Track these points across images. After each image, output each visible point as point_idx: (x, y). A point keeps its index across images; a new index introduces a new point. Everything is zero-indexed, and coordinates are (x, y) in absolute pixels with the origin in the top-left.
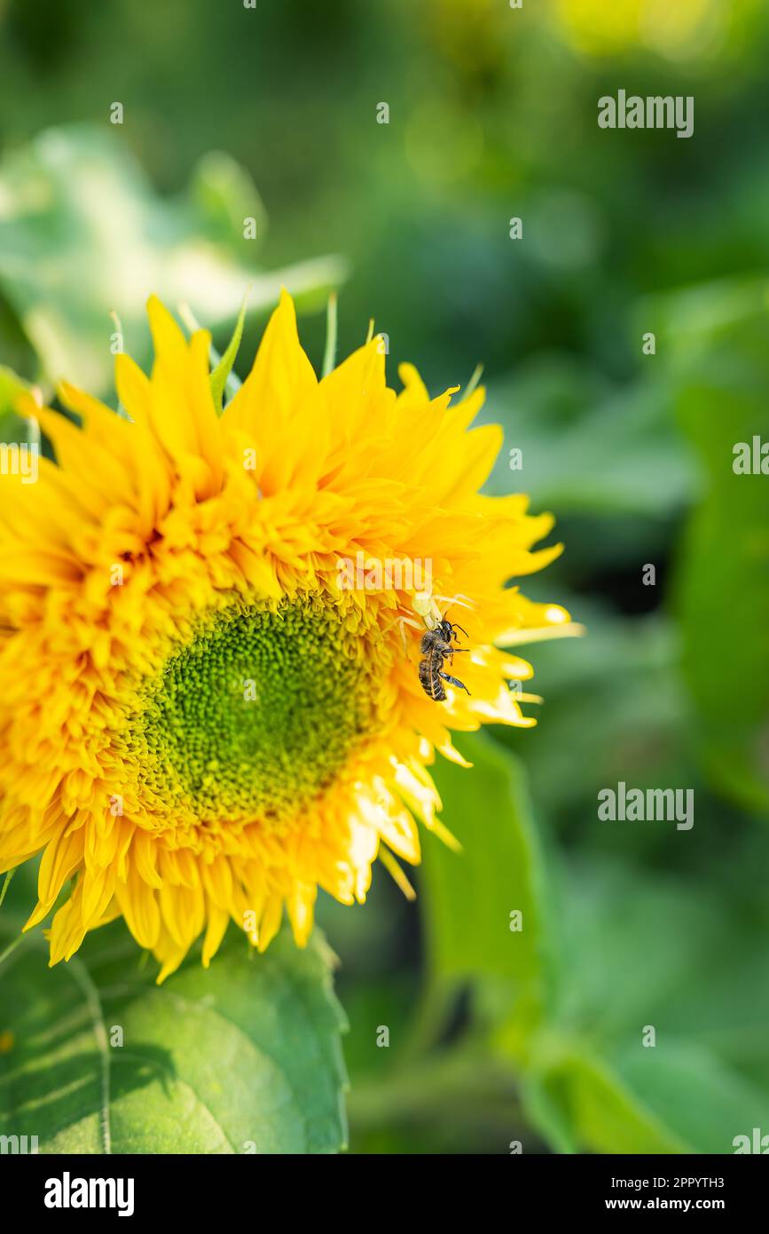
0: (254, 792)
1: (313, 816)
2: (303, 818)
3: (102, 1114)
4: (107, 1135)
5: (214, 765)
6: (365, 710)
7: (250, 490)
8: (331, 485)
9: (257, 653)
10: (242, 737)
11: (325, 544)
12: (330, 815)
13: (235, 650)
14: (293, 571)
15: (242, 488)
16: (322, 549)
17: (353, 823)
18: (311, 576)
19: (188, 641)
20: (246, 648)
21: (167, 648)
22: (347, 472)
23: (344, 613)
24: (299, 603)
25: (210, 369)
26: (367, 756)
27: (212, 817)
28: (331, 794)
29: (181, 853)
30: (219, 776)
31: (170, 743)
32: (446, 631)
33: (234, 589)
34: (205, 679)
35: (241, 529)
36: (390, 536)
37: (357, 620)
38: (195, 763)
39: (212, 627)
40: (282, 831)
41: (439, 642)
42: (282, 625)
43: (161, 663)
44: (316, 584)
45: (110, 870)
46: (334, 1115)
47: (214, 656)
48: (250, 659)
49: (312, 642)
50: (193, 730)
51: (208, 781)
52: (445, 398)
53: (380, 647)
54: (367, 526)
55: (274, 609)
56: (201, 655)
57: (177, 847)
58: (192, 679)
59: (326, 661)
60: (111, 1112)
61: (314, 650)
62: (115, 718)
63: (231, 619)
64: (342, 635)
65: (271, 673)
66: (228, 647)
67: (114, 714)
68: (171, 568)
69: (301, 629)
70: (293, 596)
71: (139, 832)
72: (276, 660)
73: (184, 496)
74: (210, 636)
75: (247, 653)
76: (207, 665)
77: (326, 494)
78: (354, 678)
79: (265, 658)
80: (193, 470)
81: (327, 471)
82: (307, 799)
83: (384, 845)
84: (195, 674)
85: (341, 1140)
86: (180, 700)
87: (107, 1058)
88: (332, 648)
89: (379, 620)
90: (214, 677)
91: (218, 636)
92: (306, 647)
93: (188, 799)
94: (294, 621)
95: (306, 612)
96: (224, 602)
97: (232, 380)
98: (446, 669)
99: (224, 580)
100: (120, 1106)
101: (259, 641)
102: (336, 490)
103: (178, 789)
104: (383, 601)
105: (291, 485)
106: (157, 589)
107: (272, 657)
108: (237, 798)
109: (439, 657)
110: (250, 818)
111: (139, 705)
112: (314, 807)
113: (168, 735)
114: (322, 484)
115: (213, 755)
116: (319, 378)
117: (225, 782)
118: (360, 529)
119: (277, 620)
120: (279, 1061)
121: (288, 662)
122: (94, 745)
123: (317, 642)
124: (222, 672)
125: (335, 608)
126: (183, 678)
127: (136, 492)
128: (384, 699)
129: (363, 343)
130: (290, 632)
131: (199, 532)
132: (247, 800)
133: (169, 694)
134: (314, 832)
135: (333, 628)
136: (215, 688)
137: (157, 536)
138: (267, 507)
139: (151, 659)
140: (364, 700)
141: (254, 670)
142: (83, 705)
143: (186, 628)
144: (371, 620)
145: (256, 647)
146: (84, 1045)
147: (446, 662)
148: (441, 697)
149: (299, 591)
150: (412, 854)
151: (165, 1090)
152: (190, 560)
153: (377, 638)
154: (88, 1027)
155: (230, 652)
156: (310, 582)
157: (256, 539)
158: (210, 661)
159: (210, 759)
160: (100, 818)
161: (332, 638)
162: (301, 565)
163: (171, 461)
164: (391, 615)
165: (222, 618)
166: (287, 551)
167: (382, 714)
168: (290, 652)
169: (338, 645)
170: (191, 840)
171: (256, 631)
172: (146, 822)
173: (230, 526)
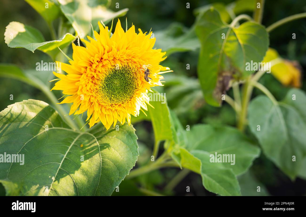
0: (120, 100)
1: (129, 103)
2: (128, 103)
3: (99, 153)
4: (101, 156)
5: (113, 95)
6: (137, 85)
7: (116, 50)
8: (128, 49)
9: (118, 77)
10: (117, 91)
11: (128, 58)
12: (132, 103)
13: (115, 76)
14: (123, 62)
15: (115, 50)
16: (127, 59)
17: (136, 104)
18: (126, 63)
19: (108, 74)
20: (117, 76)
21: (105, 75)
22: (130, 47)
23: (132, 69)
24: (125, 68)
25: (108, 32)
26: (137, 92)
27: (113, 103)
28: (132, 99)
29: (109, 109)
30: (114, 97)
31: (106, 92)
32: (148, 70)
33: (114, 66)
34: (111, 81)
35: (115, 56)
36: (138, 56)
37: (134, 70)
38: (110, 95)
39: (111, 72)
40: (125, 106)
41: (147, 72)
42: (122, 72)
43: (104, 78)
44: (127, 64)
45: (98, 111)
46: (137, 152)
47: (112, 77)
48: (118, 78)
49: (127, 74)
50: (109, 90)
51: (112, 98)
52: (145, 34)
53: (138, 74)
54: (134, 55)
55: (121, 69)
56: (110, 77)
57: (108, 108)
58: (109, 81)
59: (130, 77)
60: (101, 152)
61: (128, 76)
62: (97, 87)
63: (114, 71)
64: (132, 72)
65: (121, 80)
66: (114, 76)
67: (98, 86)
68: (105, 63)
69: (125, 72)
70: (123, 66)
71: (102, 106)
72: (122, 78)
73: (106, 52)
74: (111, 74)
75: (117, 77)
76: (111, 79)
77: (127, 50)
78: (134, 80)
79: (120, 77)
80: (107, 48)
81: (127, 47)
82: (128, 101)
83: (141, 108)
84: (109, 80)
85: (138, 155)
86: (107, 85)
87: (99, 146)
88: (130, 75)
89: (137, 69)
90: (112, 81)
91: (112, 74)
92: (126, 75)
93: (109, 101)
94: (124, 71)
95: (126, 69)
96: (113, 68)
97: (112, 34)
98: (148, 76)
99: (113, 64)
100: (102, 152)
101: (119, 75)
102: (129, 49)
103: (108, 99)
104: (138, 66)
105: (122, 49)
106: (103, 66)
107: (121, 77)
108: (117, 100)
109: (147, 75)
110: (119, 104)
111: (101, 85)
112: (130, 101)
113: (105, 91)
114: (127, 49)
115: (113, 94)
116: (125, 32)
117: (115, 98)
118: (133, 55)
119: (121, 71)
120: (127, 144)
121: (124, 78)
122: (95, 91)
123: (128, 74)
124: (113, 80)
125: (130, 68)
126: (107, 81)
127: (99, 52)
128: (139, 83)
129: (131, 26)
130: (124, 73)
131: (109, 57)
132: (119, 101)
133: (105, 84)
134: (130, 106)
135: (130, 72)
136: (112, 83)
137: (102, 59)
138: (118, 52)
139: (103, 77)
140: (136, 83)
141: (118, 80)
142: (93, 85)
143: (107, 72)
144: (136, 70)
145: (118, 76)
146: (95, 144)
147: (148, 75)
148: (148, 81)
149: (124, 65)
150: (146, 109)
151: (109, 149)
152: (108, 61)
153: (137, 72)
154: (96, 142)
155: (114, 77)
156: (126, 64)
157: (117, 57)
158: (111, 78)
159: (112, 95)
160: (96, 103)
161: (130, 73)
162: (124, 61)
163: (104, 47)
164: (139, 69)
165: (113, 71)
166: (122, 59)
167: (139, 85)
168: (124, 76)
169: (131, 74)
170: (110, 107)
171: (118, 73)
172: (103, 104)
173: (113, 56)
